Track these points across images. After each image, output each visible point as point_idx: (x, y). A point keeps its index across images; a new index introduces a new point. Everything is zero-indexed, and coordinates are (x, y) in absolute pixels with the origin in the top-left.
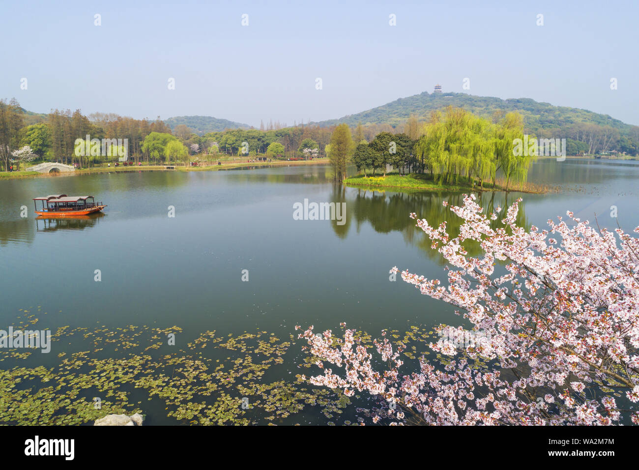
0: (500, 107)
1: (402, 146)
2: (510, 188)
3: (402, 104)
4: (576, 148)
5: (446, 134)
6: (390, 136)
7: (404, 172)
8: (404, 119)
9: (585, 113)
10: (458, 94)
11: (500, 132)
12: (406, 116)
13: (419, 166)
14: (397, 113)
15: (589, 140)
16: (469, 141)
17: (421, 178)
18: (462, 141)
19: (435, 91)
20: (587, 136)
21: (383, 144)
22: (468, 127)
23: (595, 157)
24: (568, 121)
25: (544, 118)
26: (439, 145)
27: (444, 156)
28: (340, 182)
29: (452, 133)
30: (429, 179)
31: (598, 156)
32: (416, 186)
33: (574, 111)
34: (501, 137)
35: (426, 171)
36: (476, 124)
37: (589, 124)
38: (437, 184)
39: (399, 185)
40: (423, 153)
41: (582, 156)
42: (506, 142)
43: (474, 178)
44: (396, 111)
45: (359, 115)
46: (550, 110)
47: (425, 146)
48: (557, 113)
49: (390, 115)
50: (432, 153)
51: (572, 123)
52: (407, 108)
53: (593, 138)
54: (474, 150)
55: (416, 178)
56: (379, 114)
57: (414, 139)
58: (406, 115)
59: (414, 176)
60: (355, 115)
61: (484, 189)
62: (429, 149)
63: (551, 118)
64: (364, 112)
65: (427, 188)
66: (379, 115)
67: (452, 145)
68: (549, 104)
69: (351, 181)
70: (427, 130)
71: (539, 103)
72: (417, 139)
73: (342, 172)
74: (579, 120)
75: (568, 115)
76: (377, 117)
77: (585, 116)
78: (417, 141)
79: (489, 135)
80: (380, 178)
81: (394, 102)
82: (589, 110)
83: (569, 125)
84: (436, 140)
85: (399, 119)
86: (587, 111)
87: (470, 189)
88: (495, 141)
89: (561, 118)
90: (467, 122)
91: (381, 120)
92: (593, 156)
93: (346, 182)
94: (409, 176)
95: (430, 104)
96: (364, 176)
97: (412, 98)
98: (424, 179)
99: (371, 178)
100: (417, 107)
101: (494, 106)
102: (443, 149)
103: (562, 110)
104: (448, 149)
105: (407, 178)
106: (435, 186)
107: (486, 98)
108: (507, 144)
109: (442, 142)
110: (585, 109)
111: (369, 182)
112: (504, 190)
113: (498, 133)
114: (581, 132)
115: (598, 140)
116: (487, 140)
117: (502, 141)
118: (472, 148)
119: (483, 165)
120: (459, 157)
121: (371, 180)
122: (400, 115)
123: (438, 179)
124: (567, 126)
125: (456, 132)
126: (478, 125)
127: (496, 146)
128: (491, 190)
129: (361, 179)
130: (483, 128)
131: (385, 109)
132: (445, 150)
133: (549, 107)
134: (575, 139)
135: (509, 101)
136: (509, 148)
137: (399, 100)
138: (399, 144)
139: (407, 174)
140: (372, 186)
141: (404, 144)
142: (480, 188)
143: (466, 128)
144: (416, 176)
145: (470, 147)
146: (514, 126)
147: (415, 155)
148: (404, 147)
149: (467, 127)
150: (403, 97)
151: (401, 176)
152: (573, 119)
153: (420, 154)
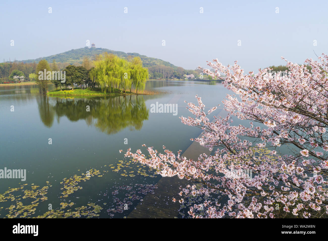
0: (125, 56)
1: (82, 73)
2: (138, 93)
3: (74, 53)
4: (159, 76)
5: (106, 66)
6: (74, 67)
7: (83, 87)
8: (76, 61)
9: (160, 61)
10: (104, 49)
11: (132, 66)
12: (77, 59)
13: (92, 84)
14: (72, 57)
15: (163, 72)
16: (118, 71)
17: (94, 90)
18: (114, 70)
19: (92, 47)
20: (162, 71)
21: (71, 72)
22: (117, 63)
23: (166, 80)
24: (154, 64)
25: (144, 62)
26: (102, 72)
27: (105, 78)
28: (45, 94)
29: (109, 66)
30: (99, 90)
31: (167, 79)
32: (91, 94)
33: (156, 59)
34: (133, 69)
35: (96, 86)
36: (120, 62)
37: (163, 66)
38: (103, 93)
39: (82, 94)
40: (94, 76)
41: (161, 79)
42: (135, 71)
43: (122, 89)
44: (71, 56)
45: (49, 57)
46: (146, 59)
47: (95, 73)
48: (149, 60)
49: (68, 58)
50: (99, 77)
51: (156, 65)
52: (77, 55)
53: (165, 71)
54: (121, 74)
55: (91, 90)
56: (61, 57)
57: (88, 69)
58: (77, 58)
59: (90, 89)
60: (46, 57)
61: (126, 94)
62: (97, 75)
63: (147, 62)
64: (52, 56)
65: (98, 95)
66: (61, 58)
67: (109, 72)
68: (145, 56)
69: (52, 93)
70: (96, 64)
71: (142, 56)
72: (90, 69)
73: (45, 89)
74: (158, 64)
75: (154, 62)
76: (60, 59)
77: (160, 62)
78: (90, 70)
79: (127, 67)
80: (70, 91)
81: (70, 51)
82: (161, 59)
83: (155, 66)
84: (101, 69)
85: (73, 61)
86: (161, 60)
87: (120, 94)
88: (130, 70)
89: (151, 63)
90: (116, 60)
91: (63, 61)
92: (165, 79)
93: (49, 94)
94: (87, 89)
95: (90, 53)
96: (60, 90)
97: (79, 49)
98: (95, 90)
99: (65, 91)
100: (83, 54)
101: (122, 56)
102: (105, 74)
103: (152, 59)
104: (107, 74)
105: (86, 90)
106: (102, 94)
107: (117, 51)
108: (136, 72)
109: (104, 70)
110: (160, 59)
111: (64, 94)
112: (136, 94)
113: (131, 66)
114: (160, 69)
115: (166, 73)
116: (126, 69)
117: (134, 70)
118: (120, 74)
119: (126, 82)
120: (114, 78)
121: (65, 92)
122: (74, 59)
123: (104, 90)
124: (154, 66)
125: (111, 66)
126: (121, 62)
127: (131, 73)
128: (130, 94)
129: (59, 92)
130: (124, 64)
131: (64, 55)
132: (106, 75)
133: (146, 57)
134: (158, 72)
135: (129, 54)
136: (137, 73)
137: (72, 50)
138: (80, 72)
139: (86, 88)
140: (65, 96)
141: (82, 72)
142: (124, 93)
143: (116, 64)
144: (92, 89)
145: (119, 73)
146: (137, 63)
147: (90, 79)
148: (83, 73)
149: (116, 63)
150: (75, 49)
151: (82, 89)
152: (156, 63)
153: (92, 77)
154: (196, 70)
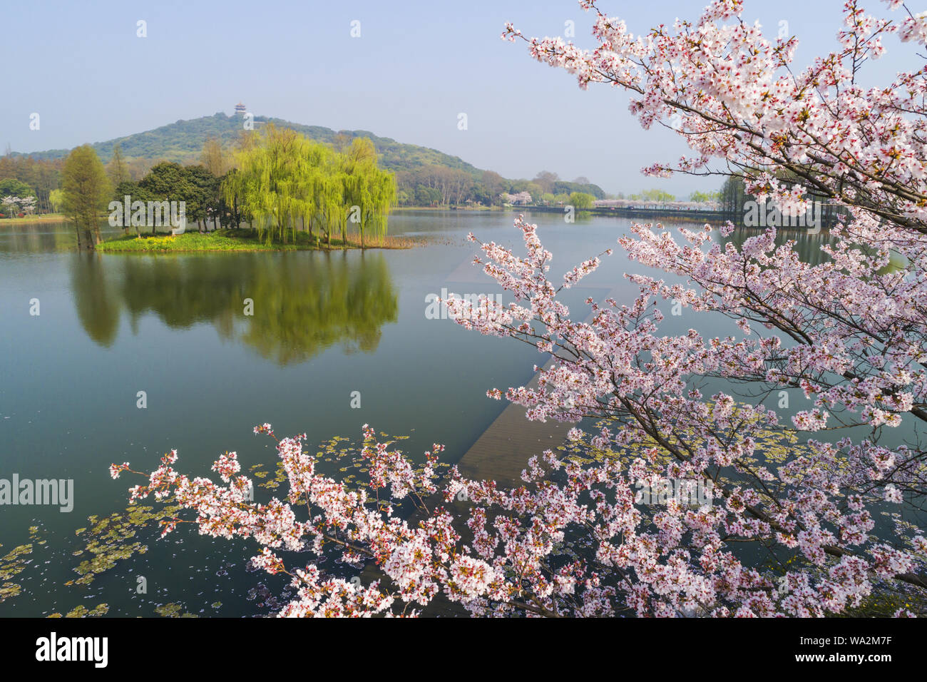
0: (332, 141)
1: (199, 186)
2: (368, 245)
3: (185, 129)
4: (429, 197)
5: (270, 166)
6: (177, 169)
7: (206, 227)
8: (191, 153)
9: (434, 153)
10: (271, 119)
11: (347, 164)
12: (195, 149)
13: (231, 218)
14: (178, 143)
15: (442, 186)
16: (306, 178)
17: (236, 236)
18: (296, 177)
19: (236, 113)
20: (440, 181)
21: (167, 182)
22: (302, 157)
23: (451, 207)
24: (417, 162)
25: (388, 159)
26: (260, 183)
27: (269, 199)
28: (91, 248)
29: (279, 164)
30: (250, 236)
31: (453, 207)
32: (229, 248)
33: (422, 150)
34: (350, 172)
35: (243, 225)
36: (312, 153)
37: (440, 167)
38: (263, 243)
39: (201, 248)
40: (236, 196)
41: (436, 207)
42: (358, 179)
43: (318, 234)
44: (176, 140)
45: (110, 143)
46: (395, 148)
47: (238, 185)
48: (403, 152)
49: (167, 146)
50: (251, 196)
51: (421, 165)
52: (194, 137)
53: (446, 183)
54: (315, 190)
55: (228, 236)
56: (147, 143)
57: (219, 175)
58: (193, 147)
59: (225, 233)
60: (102, 143)
61: (332, 247)
62: (244, 191)
63: (397, 158)
64: (121, 138)
65: (248, 250)
66: (147, 146)
67: (282, 184)
68: (392, 141)
69: (112, 245)
70: (238, 159)
71: (381, 139)
72: (224, 175)
73: (92, 232)
74: (428, 162)
75: (418, 156)
76: (143, 148)
77: (434, 158)
78: (224, 178)
79: (332, 169)
80: (166, 239)
81: (172, 126)
82: (438, 150)
83: (417, 168)
84: (257, 173)
85: (183, 153)
86: (437, 152)
87: (313, 248)
88: (342, 177)
89: (409, 159)
90: (299, 148)
91: (152, 154)
92: (447, 207)
93: (102, 248)
94: (216, 233)
95: (231, 131)
96: (137, 236)
97: (201, 121)
98: (241, 237)
99: (149, 239)
100: (211, 135)
101: (325, 139)
102: (267, 189)
103: (410, 149)
104: (275, 189)
105: (213, 237)
106: (261, 246)
107: (311, 127)
108: (359, 181)
109: (265, 177)
110: (434, 148)
111: (147, 246)
112: (359, 247)
113: (345, 166)
114: (432, 177)
115: (451, 187)
116: (331, 175)
117: (352, 176)
118: (312, 187)
119: (329, 210)
120: (294, 200)
121: (149, 242)
122: (183, 147)
123: (265, 236)
124: (416, 169)
125: (285, 163)
126: (315, 154)
127: (344, 185)
128: (342, 248)
129: (132, 241)
130: (324, 159)
131: (156, 136)
132: (271, 190)
133: (393, 144)
134: (426, 185)
135: (343, 133)
136: (361, 187)
137: (180, 123)
138: (195, 183)
139: (212, 231)
140: (151, 252)
141: (202, 183)
142: (326, 246)
143: (300, 158)
144: (229, 233)
145: (308, 185)
146: (364, 157)
147: (223, 202)
148: (202, 187)
149: (300, 156)
150: (186, 119)
151: (202, 233)
152: (421, 160)
153: (231, 198)
154: (535, 181)
